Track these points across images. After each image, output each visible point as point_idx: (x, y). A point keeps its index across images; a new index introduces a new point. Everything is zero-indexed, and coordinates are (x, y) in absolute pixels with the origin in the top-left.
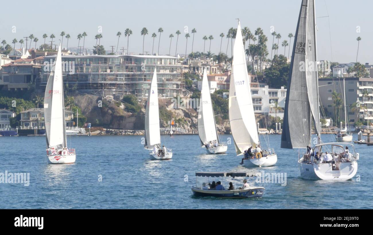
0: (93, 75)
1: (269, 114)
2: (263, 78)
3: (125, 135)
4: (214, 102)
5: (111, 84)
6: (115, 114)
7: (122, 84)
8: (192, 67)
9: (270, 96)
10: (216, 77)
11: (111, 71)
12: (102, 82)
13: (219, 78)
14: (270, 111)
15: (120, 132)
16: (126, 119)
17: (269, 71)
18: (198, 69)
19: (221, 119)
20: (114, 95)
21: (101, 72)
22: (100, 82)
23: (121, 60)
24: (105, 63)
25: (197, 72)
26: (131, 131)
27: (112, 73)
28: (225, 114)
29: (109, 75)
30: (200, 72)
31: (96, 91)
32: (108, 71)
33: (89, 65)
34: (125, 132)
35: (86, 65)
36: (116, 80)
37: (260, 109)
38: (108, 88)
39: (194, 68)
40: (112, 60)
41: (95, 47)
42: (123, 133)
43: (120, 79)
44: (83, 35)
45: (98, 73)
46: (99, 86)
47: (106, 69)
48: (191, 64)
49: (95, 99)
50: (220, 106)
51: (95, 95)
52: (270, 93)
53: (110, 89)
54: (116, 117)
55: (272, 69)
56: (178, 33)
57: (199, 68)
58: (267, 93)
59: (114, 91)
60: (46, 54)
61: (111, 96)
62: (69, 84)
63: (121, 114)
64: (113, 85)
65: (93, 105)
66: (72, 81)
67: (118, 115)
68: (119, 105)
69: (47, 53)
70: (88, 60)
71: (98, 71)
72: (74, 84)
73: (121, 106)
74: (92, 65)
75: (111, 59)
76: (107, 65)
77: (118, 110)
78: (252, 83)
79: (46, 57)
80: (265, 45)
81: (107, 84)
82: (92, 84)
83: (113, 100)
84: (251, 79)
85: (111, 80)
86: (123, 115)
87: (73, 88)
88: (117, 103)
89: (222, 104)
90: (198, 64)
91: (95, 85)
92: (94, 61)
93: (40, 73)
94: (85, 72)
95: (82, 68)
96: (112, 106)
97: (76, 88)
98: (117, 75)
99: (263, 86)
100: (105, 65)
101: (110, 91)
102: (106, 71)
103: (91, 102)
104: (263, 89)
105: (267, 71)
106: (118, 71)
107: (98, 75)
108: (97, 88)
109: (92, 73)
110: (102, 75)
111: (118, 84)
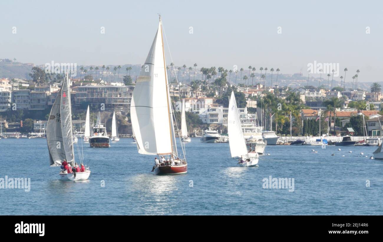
0: (109, 99)
1: (223, 124)
2: (222, 101)
3: (125, 137)
4: (187, 116)
5: (120, 105)
6: (121, 124)
7: (127, 105)
8: (182, 92)
9: (224, 113)
10: (189, 100)
11: (120, 96)
12: (114, 103)
13: (192, 101)
14: (224, 122)
15: (122, 136)
16: (128, 127)
17: (225, 96)
18: (186, 93)
19: (192, 127)
20: (122, 112)
21: (113, 97)
22: (113, 103)
23: (127, 89)
24: (117, 91)
25: (186, 95)
26: (129, 135)
27: (121, 97)
28: (195, 124)
29: (119, 99)
30: (188, 95)
31: (110, 109)
32: (119, 96)
33: (106, 92)
34: (125, 135)
35: (105, 92)
36: (123, 102)
37: (217, 121)
38: (118, 107)
39: (184, 93)
40: (122, 89)
41: (125, 77)
42: (124, 136)
43: (126, 101)
44: (118, 67)
45: (111, 97)
46: (112, 106)
47: (117, 95)
48: (182, 90)
49: (110, 114)
50: (191, 119)
51: (110, 112)
52: (224, 111)
53: (119, 108)
54: (122, 126)
55: (227, 95)
56: (184, 66)
57: (188, 93)
58: (222, 111)
59: (122, 109)
60: (81, 84)
61: (120, 112)
62: (93, 105)
63: (125, 124)
64: (121, 105)
65: (108, 118)
66: (95, 103)
67: (123, 124)
68: (124, 118)
69: (83, 84)
70: (106, 89)
71: (112, 96)
72: (96, 104)
73: (126, 119)
74: (108, 92)
75: (120, 89)
76: (118, 92)
77: (123, 122)
78: (214, 104)
79: (81, 86)
80: (225, 79)
81: (117, 104)
82: (108, 104)
83: (121, 115)
84: (213, 101)
85: (120, 102)
86: (127, 125)
87: (95, 107)
88: (124, 117)
89: (193, 118)
90: (187, 90)
91: (110, 105)
92: (110, 90)
93: (75, 97)
94: (103, 97)
95: (101, 94)
96: (120, 119)
97: (97, 107)
98: (124, 99)
99: (220, 106)
100: (117, 92)
101: (119, 109)
102: (117, 96)
103: (107, 116)
104: (219, 108)
105: (224, 96)
106: (124, 96)
107: (112, 98)
108: (110, 107)
109: (108, 97)
110: (114, 99)
111: (124, 105)
